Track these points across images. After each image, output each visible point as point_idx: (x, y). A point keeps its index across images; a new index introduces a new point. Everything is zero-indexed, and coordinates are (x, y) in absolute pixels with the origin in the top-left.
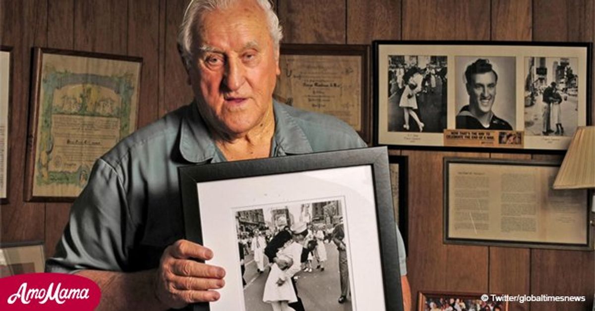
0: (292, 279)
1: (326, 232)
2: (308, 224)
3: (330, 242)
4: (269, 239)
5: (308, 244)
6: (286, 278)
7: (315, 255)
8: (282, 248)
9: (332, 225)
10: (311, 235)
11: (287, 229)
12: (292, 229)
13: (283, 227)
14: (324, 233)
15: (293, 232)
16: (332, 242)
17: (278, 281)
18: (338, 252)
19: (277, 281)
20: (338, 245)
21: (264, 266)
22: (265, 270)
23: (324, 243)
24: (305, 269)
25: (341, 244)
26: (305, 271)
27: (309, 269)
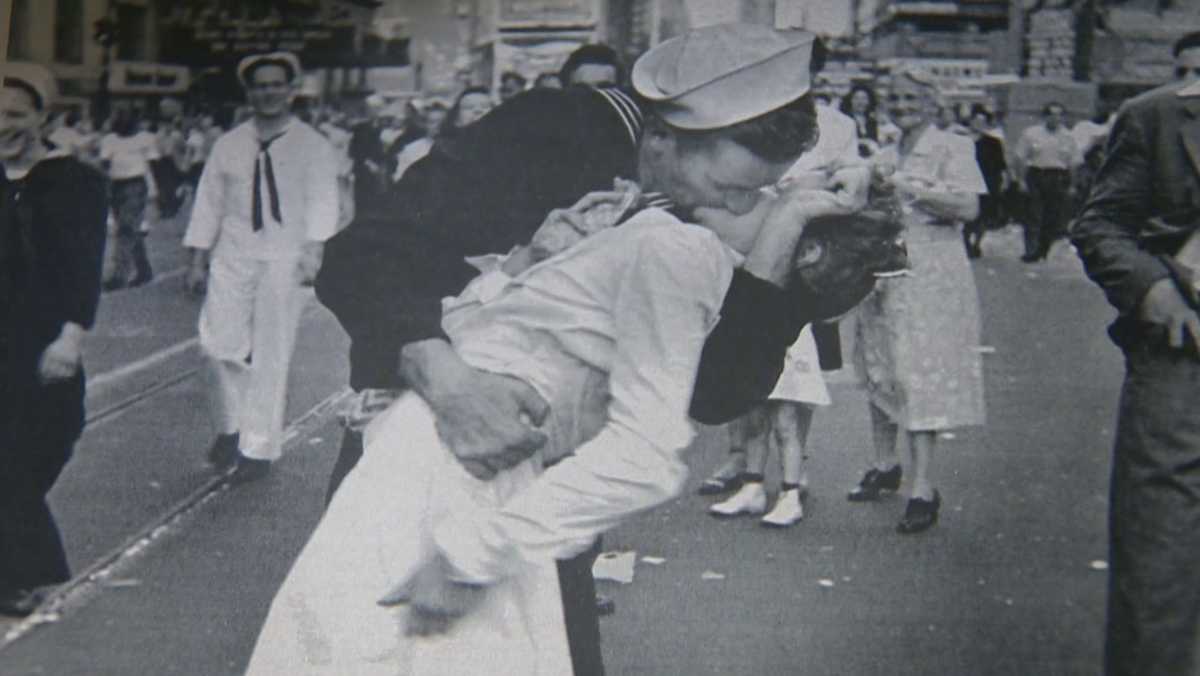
0: (574, 573)
1: (1014, 153)
2: (821, 55)
3: (1036, 251)
4: (389, 158)
5: (799, 250)
6: (506, 553)
7: (862, 366)
8: (520, 253)
9: (1090, 89)
10: (852, 155)
11: (592, 74)
12: (645, 84)
13: (557, 53)
14: (989, 155)
15: (654, 112)
16: (1065, 256)
17: (413, 583)
18: (1112, 359)
19: (397, 575)
20: (1123, 290)
21: (293, 410)
22: (294, 455)
23: (974, 252)
24: (732, 486)
25: (1162, 292)
26: (730, 506)
27: (771, 501)
